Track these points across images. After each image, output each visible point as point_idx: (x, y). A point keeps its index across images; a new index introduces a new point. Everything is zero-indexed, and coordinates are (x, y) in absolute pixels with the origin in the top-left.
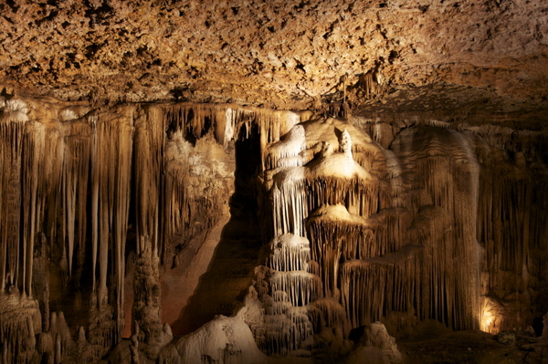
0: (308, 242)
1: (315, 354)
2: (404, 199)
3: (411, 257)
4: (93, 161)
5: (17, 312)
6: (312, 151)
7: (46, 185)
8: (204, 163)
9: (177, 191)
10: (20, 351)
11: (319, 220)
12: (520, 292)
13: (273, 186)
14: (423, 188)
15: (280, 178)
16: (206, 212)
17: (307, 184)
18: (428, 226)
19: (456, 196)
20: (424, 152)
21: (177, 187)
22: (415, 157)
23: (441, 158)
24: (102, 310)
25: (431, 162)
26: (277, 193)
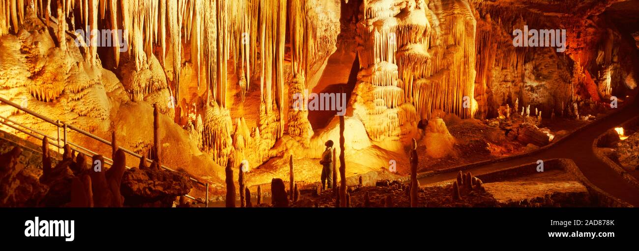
0: (396, 67)
1: (401, 138)
2: (441, 40)
3: (444, 76)
4: (262, 6)
5: (220, 120)
6: (398, 8)
7: (233, 24)
8: (323, 12)
9: (313, 31)
10: (222, 148)
11: (407, 53)
12: (483, 95)
13: (374, 30)
14: (450, 34)
15: (378, 24)
16: (326, 46)
17: (399, 29)
18: (453, 58)
19: (466, 39)
20: (451, 11)
21: (313, 28)
22: (445, 14)
23: (461, 15)
24: (269, 115)
25: (456, 17)
26: (377, 34)
